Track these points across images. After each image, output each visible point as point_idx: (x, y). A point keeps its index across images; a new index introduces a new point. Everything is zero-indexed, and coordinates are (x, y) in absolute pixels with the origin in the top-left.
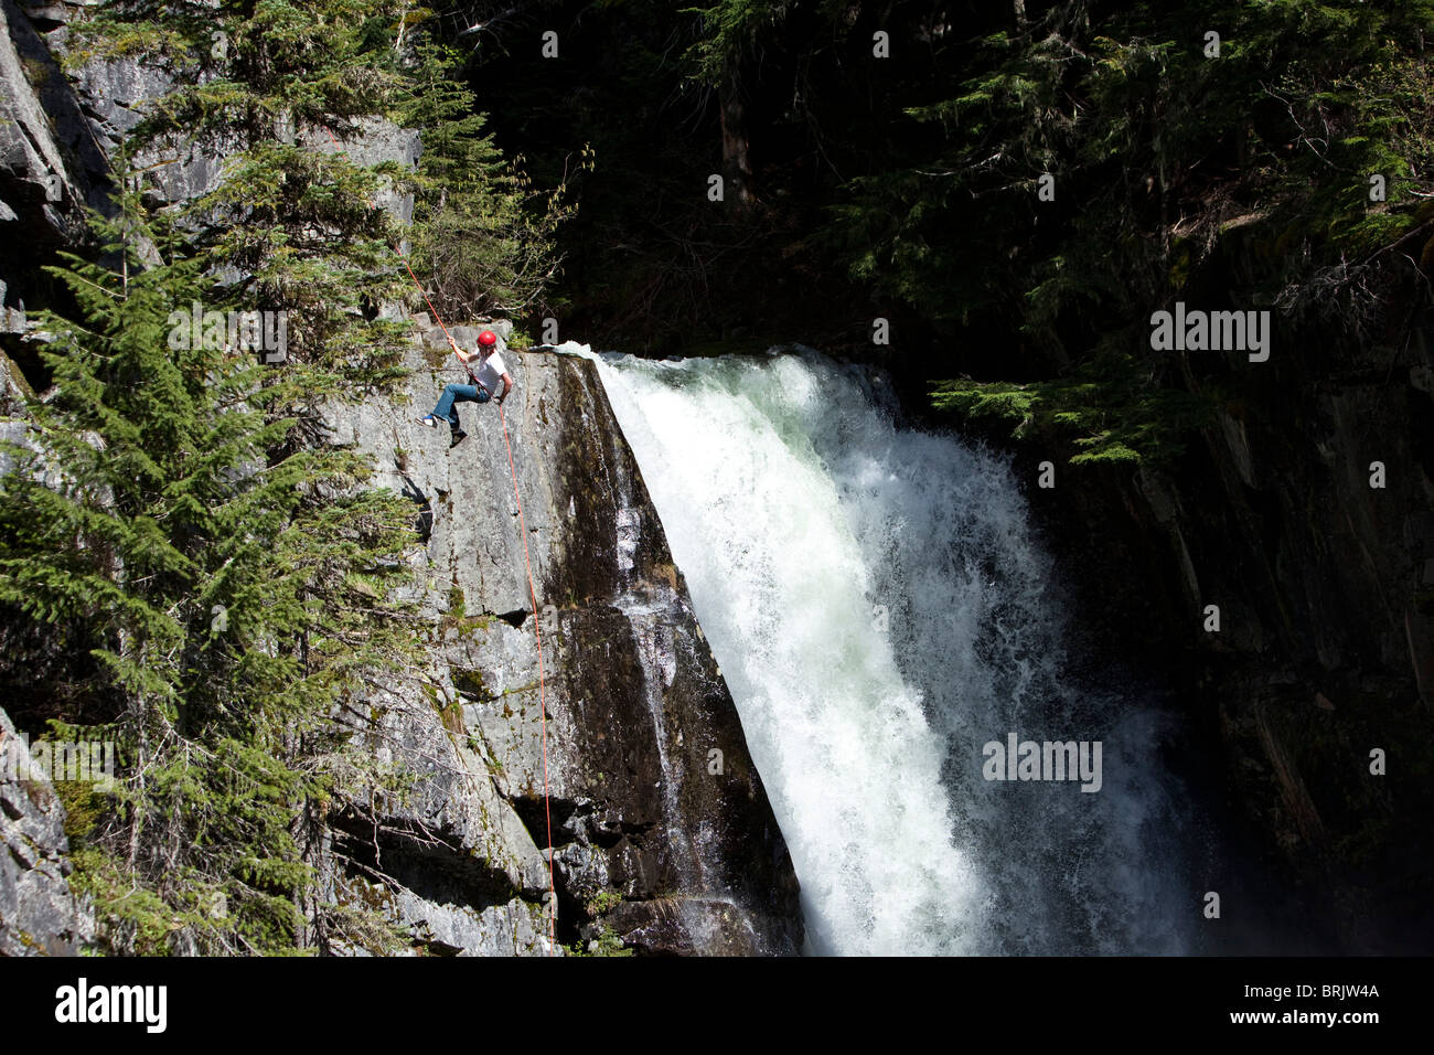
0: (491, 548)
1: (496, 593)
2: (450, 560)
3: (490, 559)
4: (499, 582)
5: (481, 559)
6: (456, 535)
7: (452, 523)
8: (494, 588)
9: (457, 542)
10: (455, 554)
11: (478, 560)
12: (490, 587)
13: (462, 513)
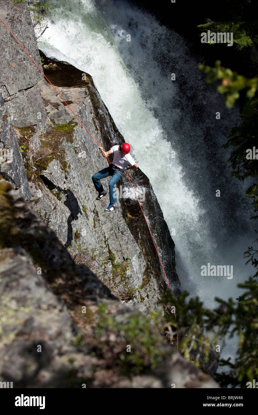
0: (120, 228)
1: (127, 248)
2: (105, 242)
3: (120, 233)
4: (127, 243)
5: (117, 235)
6: (104, 228)
7: (100, 222)
8: (126, 247)
9: (105, 231)
10: (107, 237)
11: (116, 236)
12: (124, 247)
13: (103, 215)
